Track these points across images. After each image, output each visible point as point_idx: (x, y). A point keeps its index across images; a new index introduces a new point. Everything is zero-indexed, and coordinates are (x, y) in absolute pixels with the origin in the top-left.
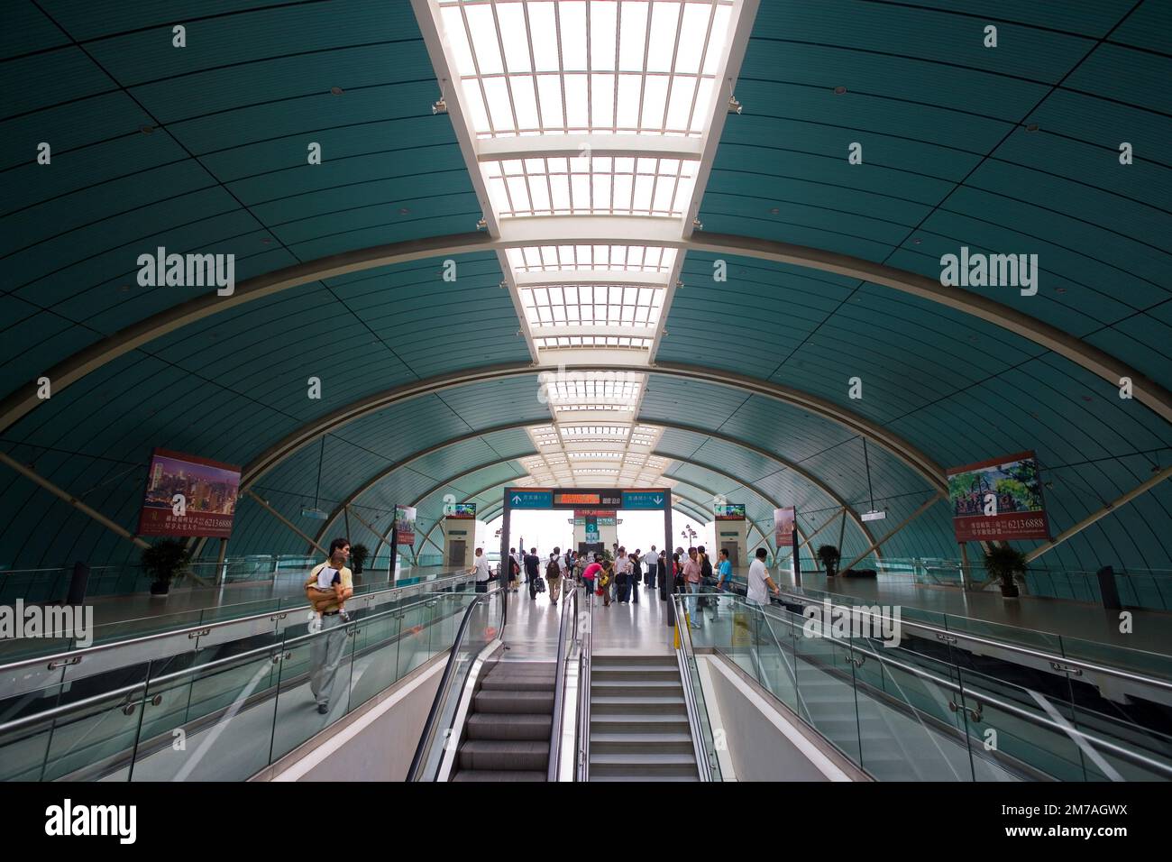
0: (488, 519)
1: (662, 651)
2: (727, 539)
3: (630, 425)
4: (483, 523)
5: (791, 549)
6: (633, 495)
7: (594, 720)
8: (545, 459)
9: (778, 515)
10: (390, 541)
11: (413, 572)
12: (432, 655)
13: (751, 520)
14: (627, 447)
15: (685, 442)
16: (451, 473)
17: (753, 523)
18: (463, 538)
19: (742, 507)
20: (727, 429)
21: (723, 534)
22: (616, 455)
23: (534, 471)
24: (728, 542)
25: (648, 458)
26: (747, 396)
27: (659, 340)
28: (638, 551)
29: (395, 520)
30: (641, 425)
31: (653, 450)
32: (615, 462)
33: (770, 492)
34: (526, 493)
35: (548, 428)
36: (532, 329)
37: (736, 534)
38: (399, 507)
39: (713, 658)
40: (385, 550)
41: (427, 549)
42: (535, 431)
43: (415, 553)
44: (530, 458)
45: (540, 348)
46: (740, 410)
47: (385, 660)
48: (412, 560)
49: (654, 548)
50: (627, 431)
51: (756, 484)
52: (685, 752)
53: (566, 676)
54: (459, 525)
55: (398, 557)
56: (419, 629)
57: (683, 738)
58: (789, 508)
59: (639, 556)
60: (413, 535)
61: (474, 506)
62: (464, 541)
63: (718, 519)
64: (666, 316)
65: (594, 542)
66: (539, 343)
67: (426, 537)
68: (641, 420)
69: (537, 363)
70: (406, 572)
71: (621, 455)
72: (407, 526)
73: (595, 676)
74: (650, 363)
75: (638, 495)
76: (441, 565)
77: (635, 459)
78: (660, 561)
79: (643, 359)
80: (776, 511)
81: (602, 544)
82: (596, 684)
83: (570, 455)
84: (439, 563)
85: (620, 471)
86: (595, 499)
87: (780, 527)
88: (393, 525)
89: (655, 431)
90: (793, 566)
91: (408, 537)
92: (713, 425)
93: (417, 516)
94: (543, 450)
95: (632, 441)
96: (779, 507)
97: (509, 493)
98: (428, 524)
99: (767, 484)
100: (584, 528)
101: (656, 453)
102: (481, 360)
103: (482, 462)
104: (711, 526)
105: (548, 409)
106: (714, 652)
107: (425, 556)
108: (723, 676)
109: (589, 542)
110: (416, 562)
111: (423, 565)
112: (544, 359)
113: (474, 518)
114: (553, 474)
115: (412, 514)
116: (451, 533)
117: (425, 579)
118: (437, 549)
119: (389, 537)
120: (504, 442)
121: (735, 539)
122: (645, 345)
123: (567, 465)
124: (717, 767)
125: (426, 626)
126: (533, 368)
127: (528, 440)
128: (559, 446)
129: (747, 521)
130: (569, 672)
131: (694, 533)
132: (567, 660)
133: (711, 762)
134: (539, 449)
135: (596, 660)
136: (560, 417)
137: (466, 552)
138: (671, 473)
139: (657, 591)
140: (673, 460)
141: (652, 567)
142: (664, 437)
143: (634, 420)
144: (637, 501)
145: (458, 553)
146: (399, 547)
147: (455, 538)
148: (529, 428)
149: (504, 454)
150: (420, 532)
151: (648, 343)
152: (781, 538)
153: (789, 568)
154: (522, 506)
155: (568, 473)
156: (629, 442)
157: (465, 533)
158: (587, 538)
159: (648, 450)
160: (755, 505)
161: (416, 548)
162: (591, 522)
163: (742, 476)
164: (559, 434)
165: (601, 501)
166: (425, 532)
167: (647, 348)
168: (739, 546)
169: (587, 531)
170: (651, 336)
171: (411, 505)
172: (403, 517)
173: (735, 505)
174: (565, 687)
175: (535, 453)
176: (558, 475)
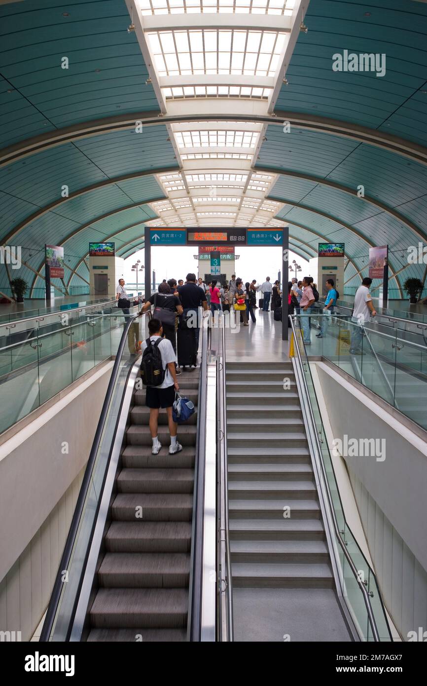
0: (125, 255)
1: (278, 359)
2: (327, 272)
3: (248, 172)
4: (121, 259)
5: (381, 281)
6: (256, 233)
7: (229, 409)
8: (172, 204)
9: (372, 252)
10: (44, 275)
11: (66, 299)
12: (97, 363)
13: (348, 257)
14: (244, 193)
15: (296, 188)
16: (90, 217)
17: (350, 259)
18: (105, 272)
19: (342, 245)
20: (335, 176)
21: (324, 268)
22: (234, 200)
23: (163, 214)
24: (328, 275)
25: (262, 202)
26: (355, 145)
27: (279, 89)
28: (254, 282)
29: (46, 257)
30: (258, 172)
31: (267, 195)
32: (234, 206)
33: (367, 233)
34: (163, 232)
35: (175, 175)
36: (160, 77)
37: (335, 268)
38: (49, 246)
39: (322, 365)
40: (40, 282)
41: (75, 282)
42: (164, 178)
43: (66, 284)
44: (160, 202)
45: (167, 98)
46: (348, 158)
47: (60, 368)
48: (64, 291)
49: (268, 279)
50: (246, 177)
51: (356, 226)
52: (298, 432)
53: (207, 377)
54: (101, 261)
55: (52, 289)
56: (82, 343)
57: (297, 422)
58: (383, 247)
59: (255, 285)
60: (63, 270)
61: (113, 245)
62: (106, 275)
63: (321, 254)
64: (287, 65)
65: (218, 274)
66: (166, 93)
67: (73, 271)
68: (257, 168)
69: (165, 113)
70: (61, 300)
71: (239, 200)
72: (57, 262)
73: (228, 377)
74: (269, 113)
75: (260, 233)
76: (89, 294)
77: (250, 204)
78: (275, 289)
79: (262, 109)
80: (371, 249)
81: (224, 276)
82: (229, 383)
83: (195, 200)
84: (86, 293)
85: (238, 214)
86: (223, 237)
87: (373, 263)
88: (45, 261)
89: (270, 178)
90: (381, 295)
91: (59, 272)
92: (322, 173)
93: (64, 255)
94: (171, 195)
95: (249, 187)
96: (374, 245)
97: (149, 232)
98: (74, 261)
99: (365, 227)
100: (209, 263)
101: (269, 198)
102: (111, 109)
103: (118, 207)
104: (315, 261)
105: (175, 158)
106: (322, 359)
107: (74, 287)
108: (330, 377)
109: (213, 274)
110: (67, 292)
111: (73, 294)
112: (172, 109)
113: (113, 255)
114: (179, 216)
115: (60, 252)
116: (95, 268)
117: (76, 306)
118: (84, 281)
119: (43, 271)
120: (136, 188)
121: (334, 272)
122: (265, 95)
123: (192, 208)
124: (324, 441)
125: (89, 340)
126: (161, 118)
127: (157, 186)
128: (185, 192)
129: (345, 257)
130: (209, 374)
131: (299, 267)
132: (207, 365)
133: (320, 438)
134: (167, 194)
135: (229, 366)
136: (186, 166)
137: (109, 284)
138: (282, 216)
139: (271, 313)
140: (284, 204)
141: (267, 295)
142: (278, 183)
143: (252, 168)
144: (260, 238)
145: (102, 284)
146: (52, 280)
147: (99, 271)
148: (158, 175)
149: (136, 200)
150: (68, 267)
151: (268, 93)
152: (373, 272)
153: (378, 296)
154: (160, 243)
155: (192, 216)
156: (246, 187)
157: (106, 268)
158: (212, 271)
159: (263, 195)
160: (353, 244)
161: (66, 280)
162: (215, 258)
163: (343, 218)
164: (185, 180)
165: (228, 238)
166: (72, 267)
167: (266, 98)
168: (337, 278)
169: (212, 265)
170: (271, 85)
171: (59, 245)
172: (53, 254)
173: (336, 244)
174: (207, 385)
175: (164, 198)
176: (183, 218)
